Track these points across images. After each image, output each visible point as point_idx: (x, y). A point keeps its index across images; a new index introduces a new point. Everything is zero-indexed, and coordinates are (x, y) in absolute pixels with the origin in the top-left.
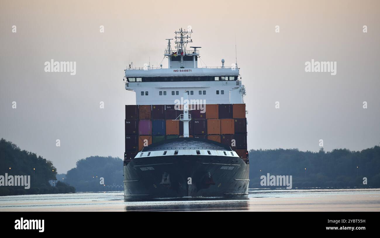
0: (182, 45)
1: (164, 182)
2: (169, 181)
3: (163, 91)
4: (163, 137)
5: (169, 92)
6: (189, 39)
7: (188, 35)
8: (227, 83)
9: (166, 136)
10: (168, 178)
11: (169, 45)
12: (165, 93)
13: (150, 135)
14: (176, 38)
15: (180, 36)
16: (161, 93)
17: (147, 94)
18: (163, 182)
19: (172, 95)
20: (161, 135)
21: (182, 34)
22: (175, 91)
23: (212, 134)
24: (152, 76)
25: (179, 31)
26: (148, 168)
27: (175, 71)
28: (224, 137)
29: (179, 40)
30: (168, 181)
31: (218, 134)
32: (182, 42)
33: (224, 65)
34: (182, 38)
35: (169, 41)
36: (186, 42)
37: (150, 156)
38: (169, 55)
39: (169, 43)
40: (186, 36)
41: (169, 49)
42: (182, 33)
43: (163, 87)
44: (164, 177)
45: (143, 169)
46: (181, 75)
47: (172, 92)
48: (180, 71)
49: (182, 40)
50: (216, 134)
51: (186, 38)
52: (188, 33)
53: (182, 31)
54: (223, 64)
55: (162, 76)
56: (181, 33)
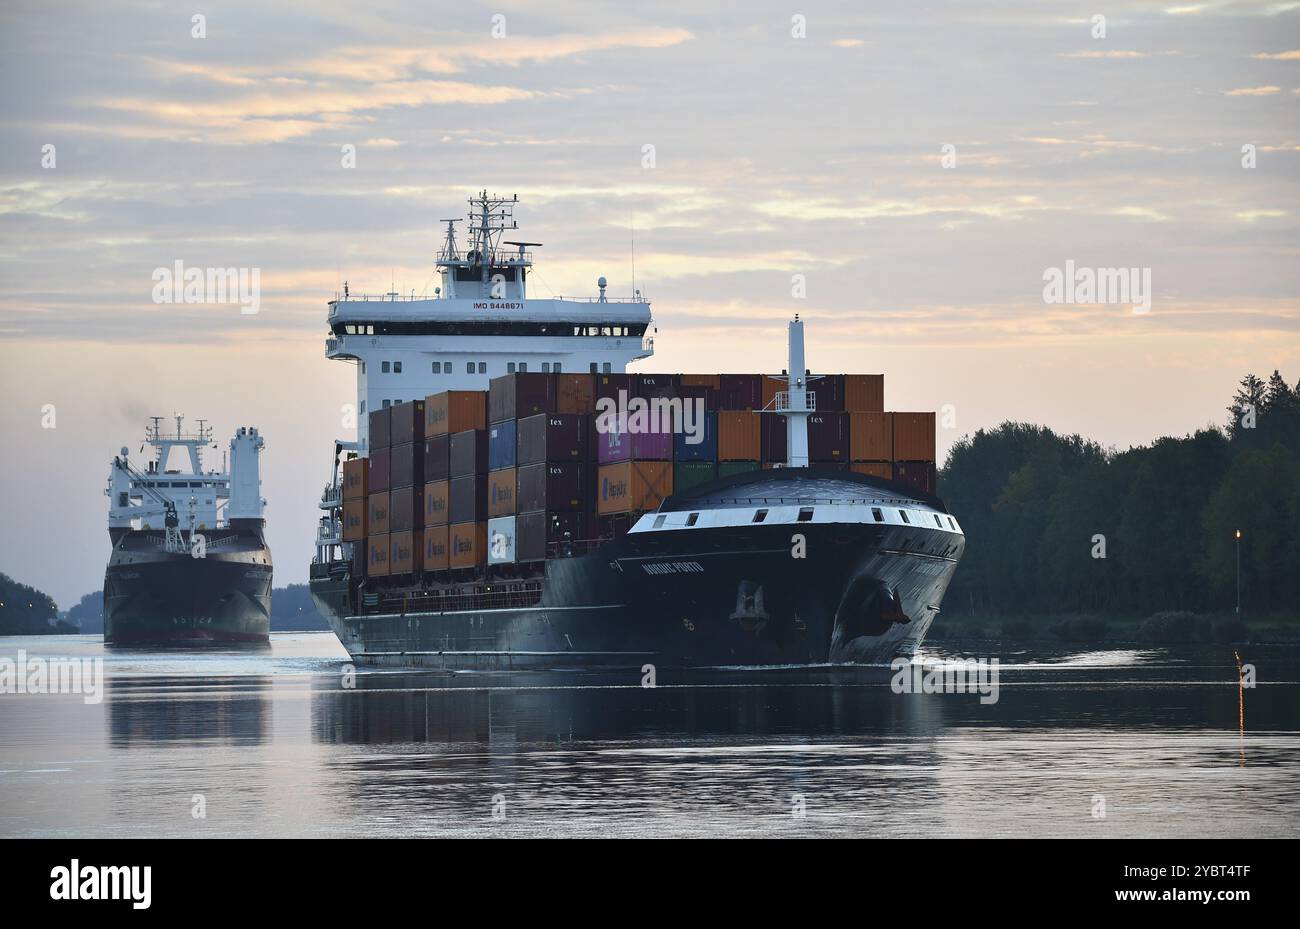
0: (485, 237)
1: (744, 611)
2: (762, 608)
3: (442, 361)
4: (708, 466)
5: (459, 366)
6: (508, 221)
7: (503, 208)
8: (619, 342)
9: (718, 463)
10: (758, 598)
11: (451, 237)
12: (448, 367)
13: (666, 460)
14: (471, 217)
15: (479, 210)
16: (436, 367)
17: (398, 370)
18: (741, 611)
19: (468, 372)
20: (702, 460)
21: (485, 208)
22: (477, 361)
23: (864, 461)
24: (412, 320)
25: (478, 198)
26: (678, 566)
27: (478, 306)
28: (903, 471)
29: (478, 223)
30: (758, 610)
31: (885, 461)
32: (485, 230)
33: (606, 295)
34: (485, 217)
35: (451, 225)
36: (498, 229)
37: (698, 525)
38: (451, 263)
39: (451, 230)
40: (498, 211)
41: (451, 246)
42: (488, 202)
43: (443, 350)
44: (743, 597)
45: (651, 569)
46: (495, 319)
47: (468, 364)
48: (492, 306)
49: (485, 222)
50: (878, 461)
51: (498, 217)
52: (504, 204)
53: (485, 197)
54: (602, 292)
55: (441, 320)
56: (483, 202)
